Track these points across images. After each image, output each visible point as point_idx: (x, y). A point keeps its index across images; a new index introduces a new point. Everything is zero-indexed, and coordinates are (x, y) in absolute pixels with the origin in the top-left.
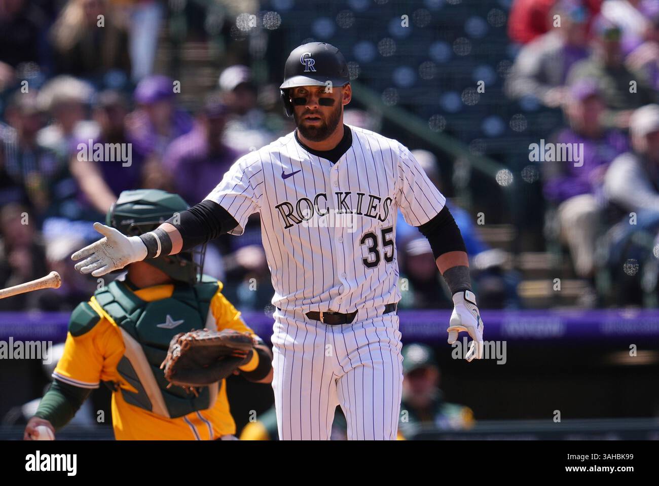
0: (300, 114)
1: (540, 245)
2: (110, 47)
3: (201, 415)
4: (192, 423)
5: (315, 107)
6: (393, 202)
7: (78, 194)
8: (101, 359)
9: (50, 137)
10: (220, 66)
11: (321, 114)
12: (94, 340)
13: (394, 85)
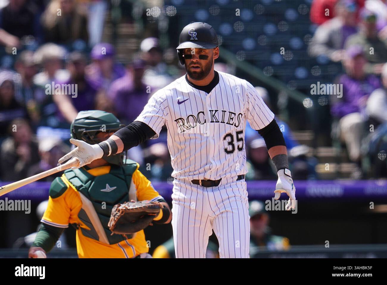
0: (188, 64)
1: (329, 143)
2: (76, 26)
3: (128, 242)
4: (123, 247)
5: (197, 60)
6: (243, 116)
7: (58, 113)
8: (69, 210)
9: (41, 79)
10: (141, 37)
11: (200, 64)
12: (65, 199)
13: (243, 49)
